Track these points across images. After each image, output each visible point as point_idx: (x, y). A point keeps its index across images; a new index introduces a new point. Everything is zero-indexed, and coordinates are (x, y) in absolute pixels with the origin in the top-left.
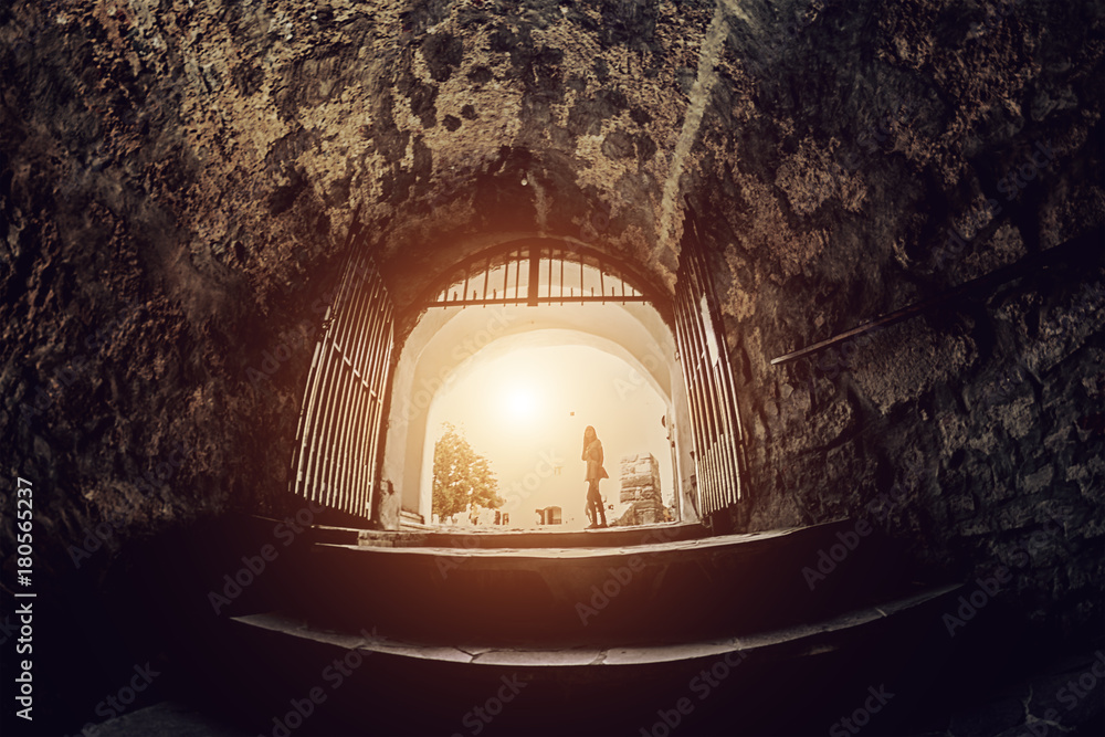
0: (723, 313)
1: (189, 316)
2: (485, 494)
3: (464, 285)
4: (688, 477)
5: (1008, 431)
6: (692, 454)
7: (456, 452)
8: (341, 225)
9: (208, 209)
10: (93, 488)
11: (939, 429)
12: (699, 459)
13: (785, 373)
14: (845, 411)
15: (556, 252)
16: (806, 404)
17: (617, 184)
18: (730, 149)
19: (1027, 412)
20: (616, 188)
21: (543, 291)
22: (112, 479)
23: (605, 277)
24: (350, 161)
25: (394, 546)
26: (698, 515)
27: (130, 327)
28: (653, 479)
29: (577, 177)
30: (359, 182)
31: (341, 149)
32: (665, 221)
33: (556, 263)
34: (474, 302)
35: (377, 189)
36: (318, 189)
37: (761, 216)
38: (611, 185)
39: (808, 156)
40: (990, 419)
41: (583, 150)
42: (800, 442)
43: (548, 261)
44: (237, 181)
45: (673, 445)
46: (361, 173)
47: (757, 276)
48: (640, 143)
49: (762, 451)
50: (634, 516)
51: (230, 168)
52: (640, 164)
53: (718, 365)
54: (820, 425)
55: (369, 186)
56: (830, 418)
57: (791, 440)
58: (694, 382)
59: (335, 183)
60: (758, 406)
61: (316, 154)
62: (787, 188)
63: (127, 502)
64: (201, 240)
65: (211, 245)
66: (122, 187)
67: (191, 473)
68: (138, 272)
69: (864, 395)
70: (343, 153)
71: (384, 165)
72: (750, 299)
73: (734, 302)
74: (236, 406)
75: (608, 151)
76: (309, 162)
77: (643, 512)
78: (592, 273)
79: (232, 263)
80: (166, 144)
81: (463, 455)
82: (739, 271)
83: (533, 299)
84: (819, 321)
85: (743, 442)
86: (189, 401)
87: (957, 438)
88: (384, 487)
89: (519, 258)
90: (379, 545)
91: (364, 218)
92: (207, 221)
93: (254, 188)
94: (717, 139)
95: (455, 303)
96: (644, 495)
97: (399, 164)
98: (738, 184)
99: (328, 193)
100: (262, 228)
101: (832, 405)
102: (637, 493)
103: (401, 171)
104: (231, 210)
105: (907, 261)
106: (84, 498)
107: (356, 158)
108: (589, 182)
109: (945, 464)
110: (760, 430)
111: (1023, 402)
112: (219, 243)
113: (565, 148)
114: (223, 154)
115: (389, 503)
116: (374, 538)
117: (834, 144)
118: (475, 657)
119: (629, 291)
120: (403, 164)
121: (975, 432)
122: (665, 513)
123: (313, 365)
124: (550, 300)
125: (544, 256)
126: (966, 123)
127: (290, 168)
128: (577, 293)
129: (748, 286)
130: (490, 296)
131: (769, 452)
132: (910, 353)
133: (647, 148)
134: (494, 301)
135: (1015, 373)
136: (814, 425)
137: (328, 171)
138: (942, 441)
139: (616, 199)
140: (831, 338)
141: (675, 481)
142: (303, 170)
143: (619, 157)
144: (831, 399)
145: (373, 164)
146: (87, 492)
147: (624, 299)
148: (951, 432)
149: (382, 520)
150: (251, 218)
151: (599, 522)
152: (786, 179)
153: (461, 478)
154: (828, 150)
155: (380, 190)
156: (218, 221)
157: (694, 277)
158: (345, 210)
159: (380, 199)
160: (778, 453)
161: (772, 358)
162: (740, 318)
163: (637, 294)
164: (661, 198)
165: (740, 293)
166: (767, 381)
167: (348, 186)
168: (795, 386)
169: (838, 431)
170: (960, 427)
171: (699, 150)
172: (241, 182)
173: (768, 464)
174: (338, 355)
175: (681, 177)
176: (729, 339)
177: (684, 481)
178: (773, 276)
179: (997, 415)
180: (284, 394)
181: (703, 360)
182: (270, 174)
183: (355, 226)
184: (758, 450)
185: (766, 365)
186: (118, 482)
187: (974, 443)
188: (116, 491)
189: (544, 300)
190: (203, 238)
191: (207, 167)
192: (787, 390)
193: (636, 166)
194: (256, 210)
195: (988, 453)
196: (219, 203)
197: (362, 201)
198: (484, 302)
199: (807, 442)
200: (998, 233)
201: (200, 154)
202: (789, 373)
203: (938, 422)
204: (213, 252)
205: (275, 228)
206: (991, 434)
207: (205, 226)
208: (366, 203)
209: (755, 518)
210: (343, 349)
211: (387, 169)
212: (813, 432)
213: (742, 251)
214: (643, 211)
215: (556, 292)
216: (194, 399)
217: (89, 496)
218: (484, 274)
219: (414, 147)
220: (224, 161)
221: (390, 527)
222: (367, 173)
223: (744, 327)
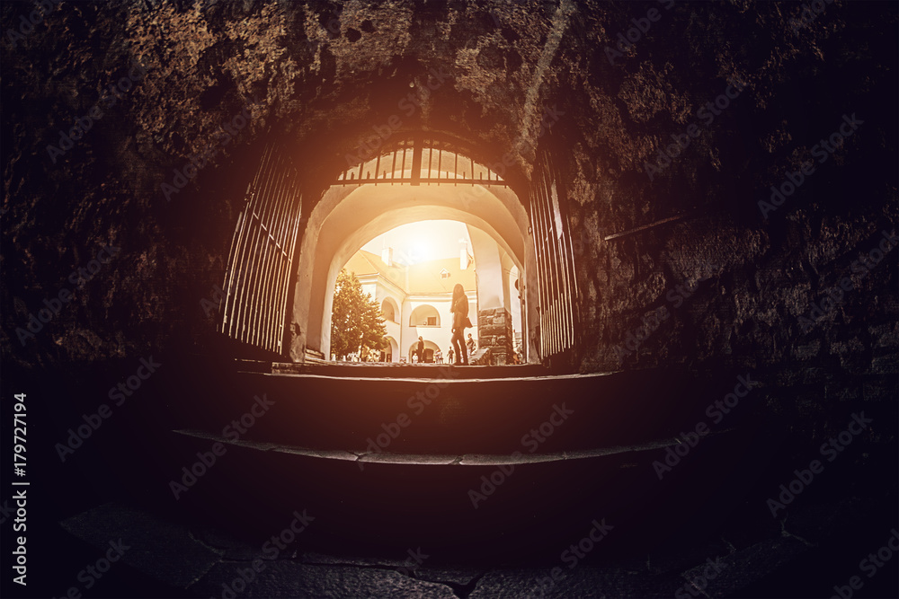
0: (569, 198)
1: (136, 193)
2: (374, 337)
3: (359, 167)
4: (533, 326)
5: (788, 310)
6: (538, 309)
7: (351, 304)
8: (260, 118)
9: (150, 108)
10: (61, 336)
11: (734, 302)
12: (543, 313)
13: (615, 248)
14: (661, 281)
15: (436, 143)
16: (630, 275)
17: (489, 89)
18: (582, 66)
19: (804, 296)
20: (487, 92)
21: (424, 173)
22: (77, 328)
23: (475, 164)
24: (268, 66)
25: (300, 374)
26: (540, 357)
27: (88, 204)
28: (506, 329)
29: (456, 83)
30: (275, 84)
31: (261, 55)
32: (526, 121)
33: (436, 151)
34: (368, 181)
35: (289, 89)
36: (241, 88)
37: (605, 121)
38: (483, 90)
39: (646, 76)
40: (775, 298)
41: (462, 60)
42: (624, 304)
43: (429, 150)
44: (174, 83)
45: (523, 302)
46: (277, 76)
47: (598, 170)
48: (508, 56)
49: (593, 310)
50: (489, 357)
51: (168, 72)
52: (508, 74)
53: (561, 238)
54: (640, 292)
55: (284, 86)
56: (648, 287)
57: (617, 302)
58: (542, 251)
59: (255, 84)
60: (592, 274)
61: (239, 61)
62: (628, 100)
63: (89, 344)
64: (144, 132)
65: (153, 136)
66: (78, 91)
67: (140, 319)
68: (93, 160)
69: (677, 270)
70: (262, 60)
71: (296, 69)
72: (591, 187)
73: (578, 190)
74: (174, 265)
75: (482, 62)
76: (235, 66)
77: (497, 356)
78: (464, 161)
79: (170, 150)
80: (114, 54)
81: (356, 306)
82: (583, 164)
83: (415, 179)
84: (646, 209)
85: (579, 300)
86: (137, 262)
87: (747, 310)
88: (292, 329)
89: (405, 148)
90: (288, 373)
91: (279, 112)
92: (149, 116)
93: (188, 88)
94: (572, 56)
95: (352, 181)
96: (499, 342)
97: (309, 68)
98: (588, 95)
99: (250, 92)
100: (195, 120)
101: (651, 276)
102: (493, 340)
103: (310, 74)
104: (169, 106)
105: (719, 166)
106: (55, 344)
107: (272, 63)
108: (465, 87)
109: (736, 331)
110: (593, 293)
111: (802, 288)
112: (159, 134)
113: (446, 58)
114: (161, 60)
115: (298, 342)
116: (285, 368)
117: (668, 66)
118: (360, 457)
119: (493, 176)
120: (311, 68)
121: (762, 307)
122: (515, 357)
123: (236, 230)
124: (429, 180)
125: (426, 146)
126: (778, 61)
127: (218, 71)
128: (452, 175)
129: (590, 178)
130: (380, 177)
131: (599, 311)
132: (716, 240)
133: (515, 62)
134: (384, 180)
135: (798, 264)
136: (635, 291)
137: (249, 74)
138: (736, 312)
139: (487, 102)
140: (654, 222)
141: (523, 332)
142: (229, 72)
143: (490, 68)
144: (650, 271)
145: (287, 68)
146: (57, 340)
147: (489, 182)
148: (743, 305)
149: (291, 355)
150: (185, 113)
151: (462, 361)
152: (627, 93)
153: (354, 325)
154: (663, 72)
155: (292, 89)
156: (158, 116)
157: (547, 167)
158: (263, 106)
159: (292, 97)
160: (606, 311)
161: (606, 236)
162: (583, 202)
163: (500, 179)
164: (525, 102)
165: (584, 182)
166: (601, 254)
167: (267, 86)
168: (623, 259)
169: (654, 297)
170: (751, 301)
171: (557, 65)
172: (177, 83)
173: (597, 320)
174: (256, 223)
175: (541, 86)
176: (572, 219)
177: (530, 331)
178: (611, 171)
179: (781, 296)
180: (213, 256)
181: (550, 234)
182: (201, 76)
183: (270, 118)
184: (591, 309)
185: (601, 240)
186: (81, 329)
187: (761, 315)
188: (80, 337)
189: (424, 180)
190: (147, 131)
191: (148, 72)
192: (615, 263)
193: (504, 75)
194: (189, 107)
195: (770, 325)
196: (159, 102)
197: (277, 99)
198: (376, 181)
199: (629, 304)
200: (795, 152)
201: (143, 62)
202: (619, 249)
203: (733, 297)
204: (155, 141)
205: (205, 121)
206: (774, 310)
207: (148, 120)
208: (281, 100)
209: (584, 363)
210: (260, 217)
211: (298, 72)
212: (635, 296)
213: (587, 149)
214: (509, 112)
215: (434, 173)
216: (141, 261)
217: (59, 342)
218: (376, 159)
219: (321, 55)
220: (163, 66)
221: (297, 361)
222: (282, 75)
223: (584, 211)
